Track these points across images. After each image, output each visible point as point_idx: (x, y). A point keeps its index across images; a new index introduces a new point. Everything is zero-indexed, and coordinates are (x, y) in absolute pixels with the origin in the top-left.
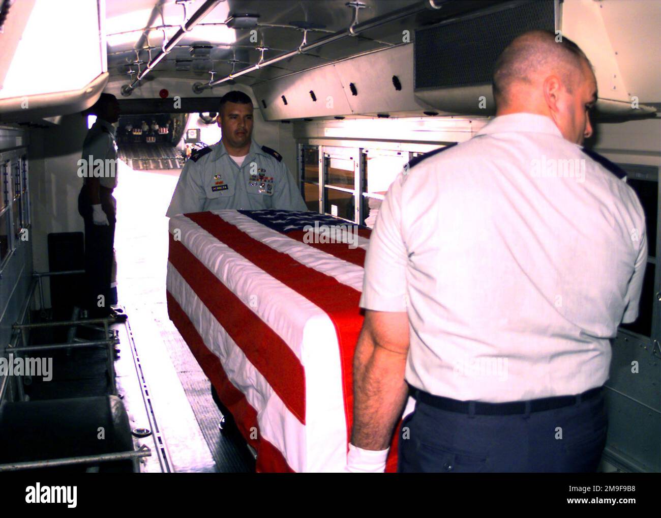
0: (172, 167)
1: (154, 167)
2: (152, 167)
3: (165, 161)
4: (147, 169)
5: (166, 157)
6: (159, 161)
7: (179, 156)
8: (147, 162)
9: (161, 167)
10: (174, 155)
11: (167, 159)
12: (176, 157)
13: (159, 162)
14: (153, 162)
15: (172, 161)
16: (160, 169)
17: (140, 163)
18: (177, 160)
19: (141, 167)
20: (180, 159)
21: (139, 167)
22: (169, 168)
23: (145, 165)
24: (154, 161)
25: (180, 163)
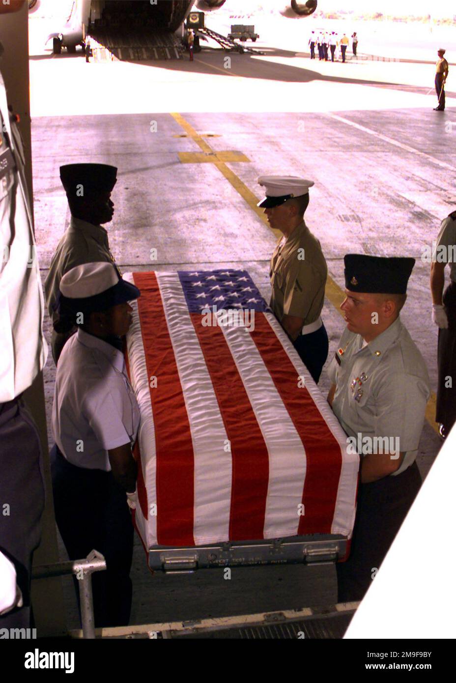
0: (169, 57)
1: (148, 57)
2: (145, 56)
3: (161, 50)
4: (139, 60)
5: (162, 45)
6: (155, 49)
7: (178, 44)
8: (139, 50)
9: (157, 56)
10: (172, 43)
11: (164, 47)
12: (175, 45)
13: (154, 51)
14: (146, 51)
15: (170, 51)
16: (155, 59)
17: (131, 52)
18: (175, 49)
19: (132, 57)
20: (179, 47)
21: (130, 56)
22: (166, 59)
23: (136, 55)
24: (147, 49)
25: (179, 52)
